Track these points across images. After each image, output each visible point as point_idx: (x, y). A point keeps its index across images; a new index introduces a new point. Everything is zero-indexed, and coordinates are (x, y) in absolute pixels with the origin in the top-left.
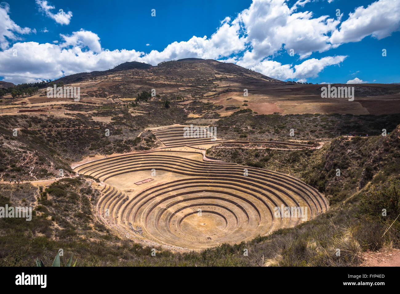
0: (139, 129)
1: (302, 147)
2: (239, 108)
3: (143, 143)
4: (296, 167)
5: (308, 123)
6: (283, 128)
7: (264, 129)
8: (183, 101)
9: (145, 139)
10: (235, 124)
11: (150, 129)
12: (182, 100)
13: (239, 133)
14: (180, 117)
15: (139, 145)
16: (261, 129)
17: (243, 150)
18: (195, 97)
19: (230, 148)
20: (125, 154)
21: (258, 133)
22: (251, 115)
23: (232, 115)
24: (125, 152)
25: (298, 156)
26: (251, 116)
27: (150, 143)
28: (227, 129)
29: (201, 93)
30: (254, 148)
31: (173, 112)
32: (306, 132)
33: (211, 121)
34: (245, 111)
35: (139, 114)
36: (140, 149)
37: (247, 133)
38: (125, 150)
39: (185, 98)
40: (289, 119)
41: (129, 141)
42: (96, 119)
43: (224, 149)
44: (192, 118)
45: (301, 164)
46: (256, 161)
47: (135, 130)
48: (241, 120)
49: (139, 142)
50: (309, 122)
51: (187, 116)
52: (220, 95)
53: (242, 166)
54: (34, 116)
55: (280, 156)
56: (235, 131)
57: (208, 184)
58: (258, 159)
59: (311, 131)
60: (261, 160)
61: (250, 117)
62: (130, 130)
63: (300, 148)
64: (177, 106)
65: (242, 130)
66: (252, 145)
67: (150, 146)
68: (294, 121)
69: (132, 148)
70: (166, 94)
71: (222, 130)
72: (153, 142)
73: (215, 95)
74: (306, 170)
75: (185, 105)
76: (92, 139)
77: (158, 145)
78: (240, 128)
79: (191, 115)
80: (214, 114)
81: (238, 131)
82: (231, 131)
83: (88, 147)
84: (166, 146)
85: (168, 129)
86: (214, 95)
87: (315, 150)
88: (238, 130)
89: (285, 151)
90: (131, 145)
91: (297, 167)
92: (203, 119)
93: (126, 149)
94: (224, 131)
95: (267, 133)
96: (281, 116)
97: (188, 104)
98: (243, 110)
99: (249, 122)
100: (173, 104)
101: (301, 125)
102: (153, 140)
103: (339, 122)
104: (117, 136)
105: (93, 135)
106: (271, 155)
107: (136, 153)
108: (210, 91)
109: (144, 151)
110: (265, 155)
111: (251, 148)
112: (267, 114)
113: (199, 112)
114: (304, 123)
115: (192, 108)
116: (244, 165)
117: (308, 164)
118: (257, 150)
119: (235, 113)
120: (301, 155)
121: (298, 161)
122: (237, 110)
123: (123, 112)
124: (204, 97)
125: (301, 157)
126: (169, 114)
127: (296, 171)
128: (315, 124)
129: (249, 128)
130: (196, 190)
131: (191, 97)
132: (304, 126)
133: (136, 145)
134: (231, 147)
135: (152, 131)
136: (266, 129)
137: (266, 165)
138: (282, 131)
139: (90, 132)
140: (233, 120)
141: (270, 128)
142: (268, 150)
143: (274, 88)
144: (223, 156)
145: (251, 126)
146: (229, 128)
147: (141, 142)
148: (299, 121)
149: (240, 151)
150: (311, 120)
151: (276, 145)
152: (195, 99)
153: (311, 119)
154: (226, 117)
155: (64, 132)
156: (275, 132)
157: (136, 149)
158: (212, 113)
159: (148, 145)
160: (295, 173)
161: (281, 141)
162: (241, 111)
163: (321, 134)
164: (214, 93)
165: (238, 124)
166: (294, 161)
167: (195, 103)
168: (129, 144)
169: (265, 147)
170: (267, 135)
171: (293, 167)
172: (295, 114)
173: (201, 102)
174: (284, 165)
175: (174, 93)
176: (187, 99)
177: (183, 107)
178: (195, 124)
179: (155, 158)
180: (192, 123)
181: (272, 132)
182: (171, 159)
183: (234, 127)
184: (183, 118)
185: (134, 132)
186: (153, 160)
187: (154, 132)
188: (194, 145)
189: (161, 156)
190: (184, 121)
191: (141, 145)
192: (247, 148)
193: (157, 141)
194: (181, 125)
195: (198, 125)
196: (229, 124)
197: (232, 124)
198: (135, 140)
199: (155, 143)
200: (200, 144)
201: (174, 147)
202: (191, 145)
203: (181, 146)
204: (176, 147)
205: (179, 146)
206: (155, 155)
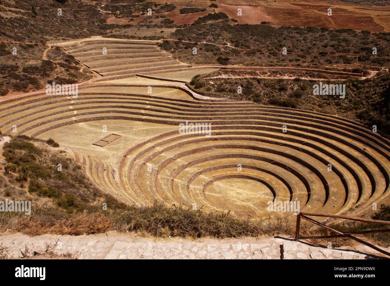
0: (36, 45)
2: (204, 10)
3: (61, 72)
5: (314, 42)
6: (281, 47)
7: (252, 48)
10: (204, 39)
11: (59, 44)
13: (215, 54)
14: (93, 23)
15: (53, 75)
21: (245, 53)
22: (228, 23)
23: (197, 22)
24: (32, 89)
26: (228, 25)
27: (72, 71)
30: (276, 78)
31: (77, 12)
33: (162, 32)
34: (216, 17)
37: (227, 53)
38: (30, 86)
40: (285, 33)
43: (228, 79)
46: (284, 97)
48: (213, 31)
49: (52, 69)
50: (315, 40)
51: (105, 21)
53: (263, 106)
56: (207, 50)
58: (286, 94)
59: (320, 53)
60: (291, 96)
61: (227, 28)
65: (219, 49)
66: (272, 74)
67: (76, 77)
68: (293, 37)
69: (42, 82)
71: (186, 48)
72: (77, 69)
74: (360, 108)
77: (88, 74)
78: (214, 46)
79: (112, 20)
80: (161, 19)
81: (212, 51)
82: (201, 49)
84: (102, 75)
85: (87, 45)
90: (38, 75)
92: (145, 28)
94: (190, 49)
95: (258, 54)
96: (274, 28)
98: (214, 15)
99: (228, 35)
101: (305, 44)
103: (354, 42)
106: (303, 88)
110: (295, 89)
114: (308, 41)
115: (112, 7)
116: (264, 104)
118: (282, 80)
119: (200, 18)
122: (202, 14)
127: (345, 110)
128: (323, 43)
129: (229, 45)
132: (309, 45)
133: (48, 76)
134: (240, 75)
135: (62, 48)
136: (256, 48)
137: (300, 103)
140: (200, 30)
141: (262, 48)
142: (297, 80)
144: (230, 91)
145: (232, 42)
147: (56, 70)
148: (301, 38)
149: (255, 83)
150: (318, 37)
151: (306, 73)
154: (186, 25)
157: (51, 83)
160: (345, 112)
162: (211, 17)
165: (210, 37)
168: (34, 73)
169: (291, 76)
170: (260, 58)
172: (292, 26)
178: (133, 37)
179: (95, 98)
180: (126, 34)
181: (267, 53)
182: (128, 99)
183: (205, 43)
184: (98, 25)
185: (31, 50)
186: (94, 102)
187: (68, 50)
188: (150, 74)
189: (105, 94)
190: (102, 31)
191: (59, 76)
192: (265, 78)
193: (83, 68)
194: (106, 37)
195: (140, 39)
196: (195, 38)
197: (200, 38)
198: (42, 67)
199: (81, 71)
200: (159, 72)
201: (117, 78)
202: (145, 74)
203: (129, 76)
204: (121, 78)
205: (126, 77)
206: (93, 94)
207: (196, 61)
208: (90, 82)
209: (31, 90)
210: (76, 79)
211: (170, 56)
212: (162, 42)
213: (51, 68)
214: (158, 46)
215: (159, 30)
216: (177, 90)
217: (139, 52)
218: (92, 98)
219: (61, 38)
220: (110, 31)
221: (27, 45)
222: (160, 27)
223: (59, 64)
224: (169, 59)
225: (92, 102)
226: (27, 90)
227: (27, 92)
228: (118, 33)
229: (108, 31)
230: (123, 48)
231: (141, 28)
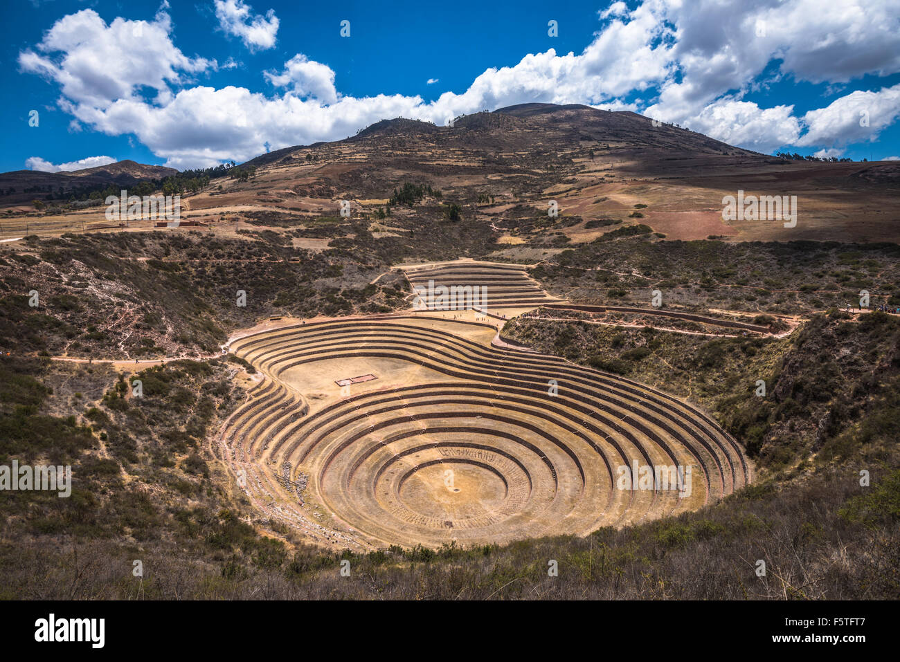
0: (378, 267)
1: (738, 329)
2: (617, 223)
3: (379, 298)
4: (710, 382)
6: (727, 276)
7: (674, 277)
8: (493, 206)
9: (385, 290)
10: (600, 263)
12: (491, 203)
13: (608, 286)
14: (480, 242)
15: (370, 301)
16: (666, 276)
17: (586, 327)
18: (522, 197)
19: (557, 319)
20: (339, 318)
21: (657, 286)
22: (648, 240)
23: (599, 240)
24: (339, 314)
25: (720, 354)
26: (646, 243)
27: (393, 298)
28: (579, 274)
29: (538, 187)
30: (615, 325)
31: (466, 230)
32: (789, 291)
33: (545, 253)
34: (633, 230)
35: (390, 235)
36: (371, 311)
37: (627, 285)
38: (341, 311)
39: (497, 200)
40: (748, 253)
41: (352, 291)
42: (299, 243)
44: (507, 246)
45: (725, 375)
46: (613, 356)
47: (371, 268)
48: (619, 252)
49: (372, 294)
51: (495, 240)
52: (583, 190)
53: (577, 366)
54: (176, 235)
55: (675, 350)
56: (598, 280)
57: (491, 401)
58: (619, 352)
59: (804, 289)
60: (626, 357)
61: (643, 247)
62: (360, 269)
63: (733, 334)
64: (477, 217)
65: (616, 279)
66: (612, 317)
67: (393, 304)
68: (760, 259)
69: (355, 307)
70: (457, 190)
71: (567, 277)
72: (403, 296)
73: (570, 190)
74: (732, 392)
75: (494, 214)
76: (281, 283)
77: (411, 302)
78: (611, 273)
79: (505, 239)
80: (555, 236)
81: (606, 280)
82: (589, 278)
83: (271, 299)
85: (444, 268)
86: (567, 191)
87: (770, 340)
88: (606, 278)
89: (691, 336)
90: (355, 299)
91: (713, 383)
92: (529, 249)
93: (342, 308)
94: (572, 278)
95: (680, 288)
96: (728, 245)
97: (501, 213)
98: (628, 229)
99: (638, 257)
100: (468, 213)
102: (402, 291)
104: (331, 279)
105: (284, 275)
106: (654, 346)
107: (362, 317)
108: (560, 181)
109: (379, 314)
110: (639, 344)
111: (607, 325)
112: (691, 238)
113: (525, 230)
115: (510, 222)
116: (581, 363)
117: (741, 377)
118: (620, 329)
119: (605, 234)
120: (731, 350)
121: (719, 367)
122: (613, 228)
123: (355, 229)
124: (544, 195)
125: (728, 358)
126: (456, 235)
127: (708, 391)
129: (635, 273)
130: (462, 411)
131: (511, 196)
133: (364, 301)
134: (560, 317)
135: (405, 271)
136: (680, 278)
137: (634, 370)
138: (722, 285)
139: (279, 269)
140: (598, 251)
141: (692, 277)
142: (648, 331)
143: (731, 171)
144: (537, 338)
145: (642, 268)
146: (585, 271)
147: (376, 295)
149: (579, 330)
152: (521, 201)
153: (811, 257)
154: (583, 244)
155: (230, 268)
156: (702, 287)
157: (363, 309)
158: (552, 234)
159: (388, 302)
160: (704, 396)
161: (689, 311)
162: (622, 232)
163: (829, 297)
164: (569, 186)
165: (610, 261)
166: (708, 365)
167: (518, 210)
168: (351, 297)
169: (642, 324)
171: (702, 380)
172: (766, 241)
173: (533, 208)
174: (680, 374)
175: (476, 188)
176: (501, 201)
177: (489, 219)
180: (501, 256)
181: (696, 287)
183: (599, 269)
184: (486, 245)
185: (367, 272)
187: (411, 274)
191: (375, 302)
192: (598, 323)
193: (411, 295)
195: (513, 262)
196: (586, 262)
197: (595, 263)
198: (364, 291)
199: (406, 298)
205: (455, 310)
207: (574, 294)
210: (393, 308)
211: (536, 287)
212: (535, 268)
213: (372, 292)
214: (528, 273)
215: (543, 251)
221: (367, 267)
222: (546, 248)
223: (383, 289)
224: (533, 290)
226: (336, 314)
227: (334, 316)
228: (496, 255)
231: (525, 249)
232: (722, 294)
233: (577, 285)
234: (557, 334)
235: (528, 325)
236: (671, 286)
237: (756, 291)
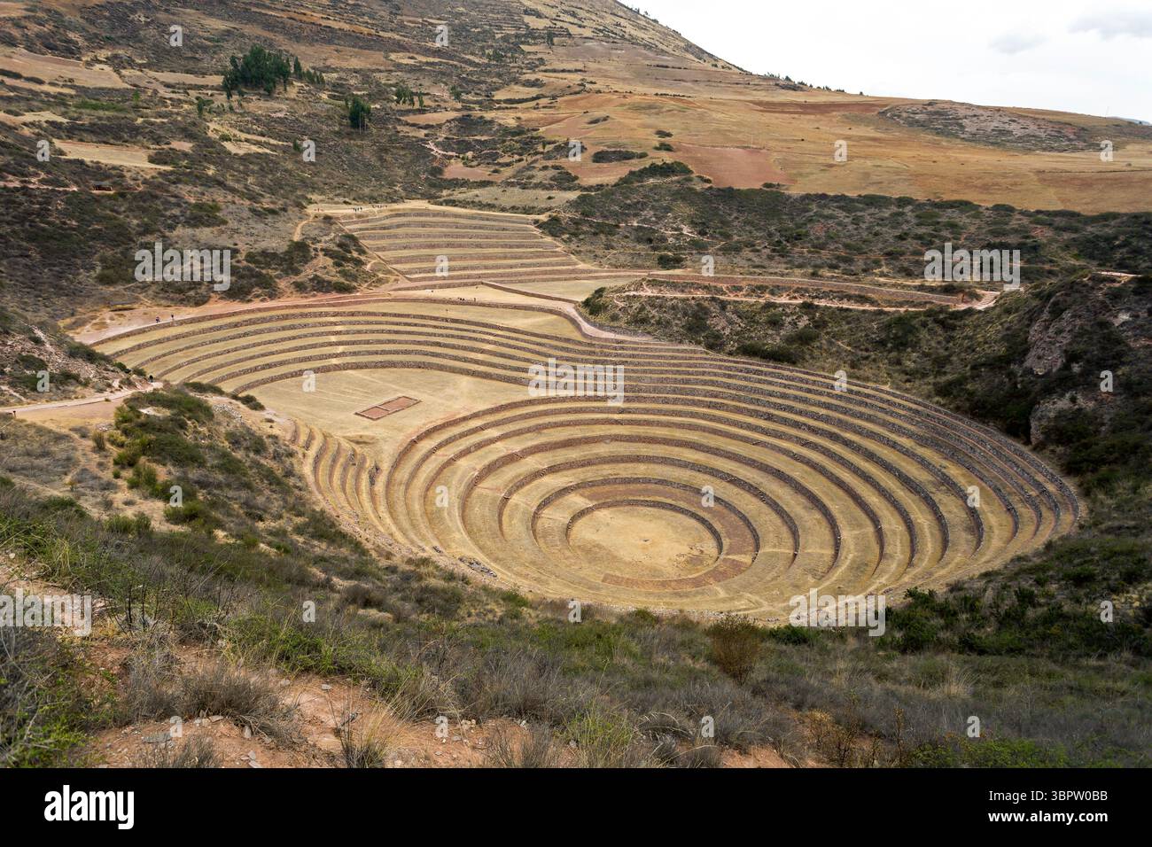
0: (284, 210)
1: (922, 301)
2: (643, 156)
3: (321, 265)
4: (910, 365)
5: (877, 228)
6: (798, 237)
7: (736, 238)
8: (422, 111)
9: (327, 252)
10: (636, 215)
11: (330, 211)
12: (417, 106)
13: (654, 249)
14: (417, 174)
15: (308, 272)
16: (727, 236)
17: (723, 305)
18: (463, 101)
19: (679, 295)
20: (256, 304)
21: (720, 249)
22: (690, 185)
23: (624, 181)
24: (258, 296)
25: (912, 330)
26: (690, 189)
27: (348, 267)
28: (611, 230)
29: (484, 87)
30: (762, 301)
31: (386, 150)
32: (872, 256)
33: (550, 198)
34: (666, 170)
35: (255, 149)
36: (319, 290)
37: (680, 248)
38: (257, 291)
39: (427, 101)
40: (814, 207)
41: (264, 253)
43: (658, 298)
44: (464, 183)
45: (926, 355)
46: (774, 340)
47: (273, 212)
48: (657, 201)
49: (306, 259)
50: (878, 224)
51: (440, 171)
52: (559, 99)
53: (726, 358)
55: (851, 329)
56: (639, 240)
57: (616, 417)
58: (778, 334)
59: (889, 254)
60: (790, 340)
61: (686, 195)
62: (253, 211)
63: (916, 306)
64: (399, 128)
65: (664, 239)
66: (753, 291)
67: (355, 278)
68: (830, 217)
69: (282, 284)
70: (343, 75)
71: (595, 234)
72: (359, 263)
73: (537, 98)
74: (945, 373)
75: (427, 127)
76: (97, 235)
77: (381, 275)
78: (655, 231)
79: (455, 169)
80: (551, 173)
81: (650, 241)
82: (627, 237)
83: (88, 270)
84: (410, 279)
85: (391, 216)
86: (533, 99)
87: (970, 312)
88: (648, 238)
89: (864, 311)
90: (276, 269)
91: (913, 365)
92: (517, 190)
93: (257, 285)
94: (602, 236)
95: (746, 252)
96: (790, 197)
97: (440, 126)
98: (661, 167)
99: (686, 210)
100: (382, 121)
101: (855, 232)
102: (355, 254)
103: (972, 229)
104: (207, 230)
105: (100, 219)
106: (820, 325)
107: (304, 302)
108: (517, 81)
109: (335, 295)
110: (801, 325)
111: (752, 300)
112: (742, 185)
113: (488, 156)
114: (864, 226)
115: (459, 142)
116: (730, 354)
117: (950, 356)
118: (774, 305)
119: (632, 173)
120: (924, 325)
121: (915, 346)
122: (636, 165)
123: (188, 134)
124: (499, 102)
125: (924, 334)
126: (369, 156)
127: (910, 375)
128: (898, 232)
129: (686, 230)
130: (582, 435)
131: (446, 95)
132: (865, 234)
133: (297, 272)
135: (338, 218)
136: (745, 238)
137: (807, 357)
138: (796, 250)
139: (80, 205)
140: (628, 198)
141: (757, 238)
142: (807, 307)
144: (659, 323)
145: (693, 224)
146: (617, 226)
147: (315, 261)
148: (846, 220)
149: (714, 309)
150: (887, 218)
151: (831, 292)
152: (465, 108)
153: (887, 215)
154: (602, 185)
156: (774, 251)
157: (300, 287)
158: (545, 168)
159: (345, 274)
160: (908, 381)
162: (654, 170)
164: (534, 91)
165: (648, 213)
166: (901, 344)
167: (466, 123)
168: (268, 265)
169: (795, 298)
171: (899, 362)
172: (832, 194)
173: (491, 122)
174: (866, 358)
175: (377, 75)
176: (433, 104)
177: (422, 133)
178: (491, 206)
179: (387, 323)
180: (477, 200)
181: (765, 250)
182: (451, 329)
183: (635, 224)
184: (427, 179)
185: (270, 219)
186: (382, 331)
187: (348, 224)
188: (511, 282)
189: (408, 316)
190: (433, 191)
191: (318, 274)
192: (736, 299)
193: (373, 261)
194: (436, 204)
195: (503, 210)
196: (616, 214)
197: (627, 215)
198: (286, 253)
199: (368, 268)
200: (530, 281)
201: (441, 287)
202: (502, 282)
203: (466, 285)
204: (449, 286)
205: (459, 286)
206: (384, 315)
207: (613, 261)
208: (383, 290)
209: (257, 300)
210: (355, 284)
211: (557, 249)
212: (546, 220)
213: (304, 256)
214: (537, 227)
215: (544, 194)
216: (555, 317)
217: (496, 237)
218: (381, 323)
219: (342, 199)
220: (449, 192)
221: (265, 209)
222: (547, 189)
223: (322, 250)
224: (556, 254)
225: (378, 331)
226: (249, 297)
227: (249, 301)
228: (461, 197)
229: (445, 193)
230: (466, 227)
231: (510, 189)
232: (801, 260)
233: (613, 248)
234: (685, 314)
235: (636, 305)
236: (738, 250)
237: (838, 258)
